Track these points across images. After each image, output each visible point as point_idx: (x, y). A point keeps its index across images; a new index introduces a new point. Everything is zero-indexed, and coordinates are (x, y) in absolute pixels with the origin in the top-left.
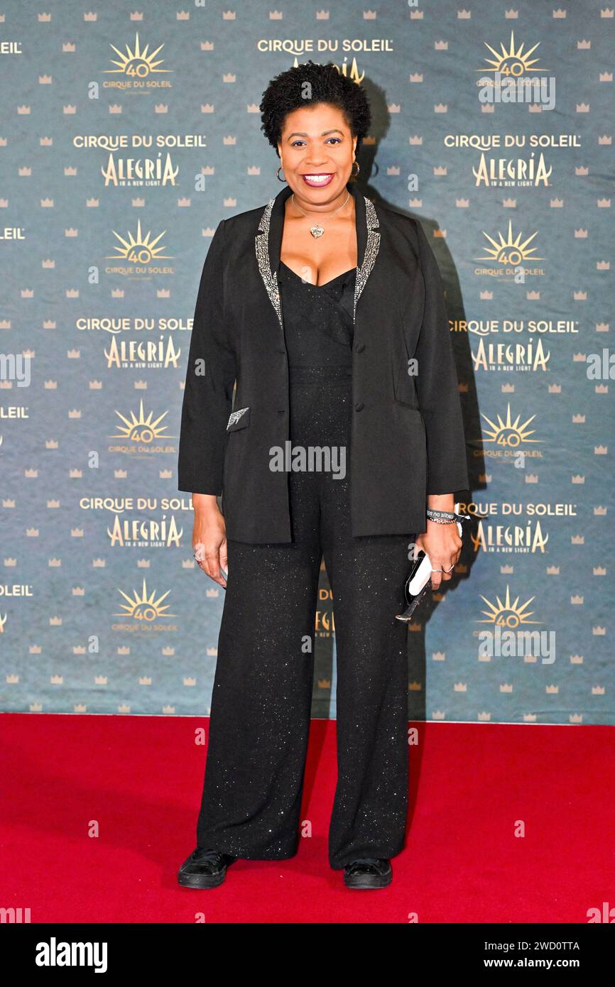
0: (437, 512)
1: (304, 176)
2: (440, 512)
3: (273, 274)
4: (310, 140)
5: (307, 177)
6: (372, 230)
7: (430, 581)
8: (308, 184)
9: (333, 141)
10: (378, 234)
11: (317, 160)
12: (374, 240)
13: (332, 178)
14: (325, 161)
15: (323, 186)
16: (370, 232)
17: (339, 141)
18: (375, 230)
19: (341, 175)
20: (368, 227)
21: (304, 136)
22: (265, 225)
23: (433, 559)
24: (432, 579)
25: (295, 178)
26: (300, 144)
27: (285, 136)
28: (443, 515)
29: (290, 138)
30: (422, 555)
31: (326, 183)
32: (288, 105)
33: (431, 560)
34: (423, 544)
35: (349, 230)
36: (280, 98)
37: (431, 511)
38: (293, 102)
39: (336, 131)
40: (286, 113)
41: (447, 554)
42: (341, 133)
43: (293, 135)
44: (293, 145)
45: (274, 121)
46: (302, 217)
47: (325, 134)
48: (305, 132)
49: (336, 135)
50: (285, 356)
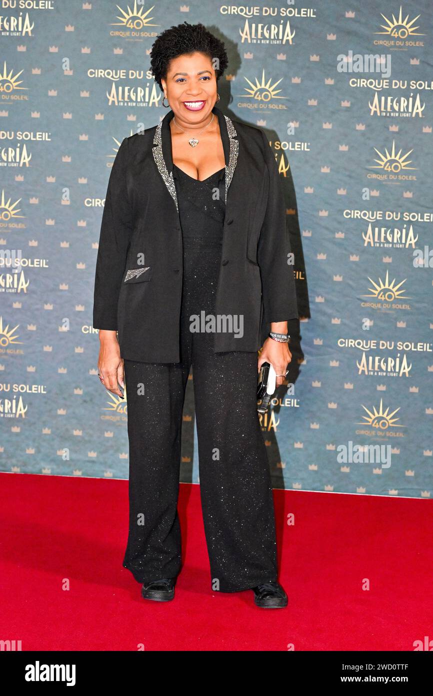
1: (184, 103)
3: (169, 174)
4: (189, 78)
6: (232, 138)
8: (188, 109)
9: (205, 78)
10: (237, 141)
11: (194, 92)
12: (235, 145)
13: (205, 103)
14: (200, 92)
16: (231, 140)
17: (209, 78)
18: (234, 138)
19: (210, 101)
20: (229, 137)
21: (186, 75)
22: (158, 139)
23: (277, 368)
24: (277, 382)
25: (177, 104)
26: (182, 80)
29: (175, 76)
31: (201, 107)
32: (173, 53)
35: (217, 140)
36: (167, 48)
38: (177, 51)
39: (207, 71)
40: (170, 59)
42: (210, 73)
43: (177, 74)
44: (177, 81)
45: (161, 65)
46: (181, 133)
47: (200, 74)
48: (185, 72)
49: (206, 75)
50: (180, 232)
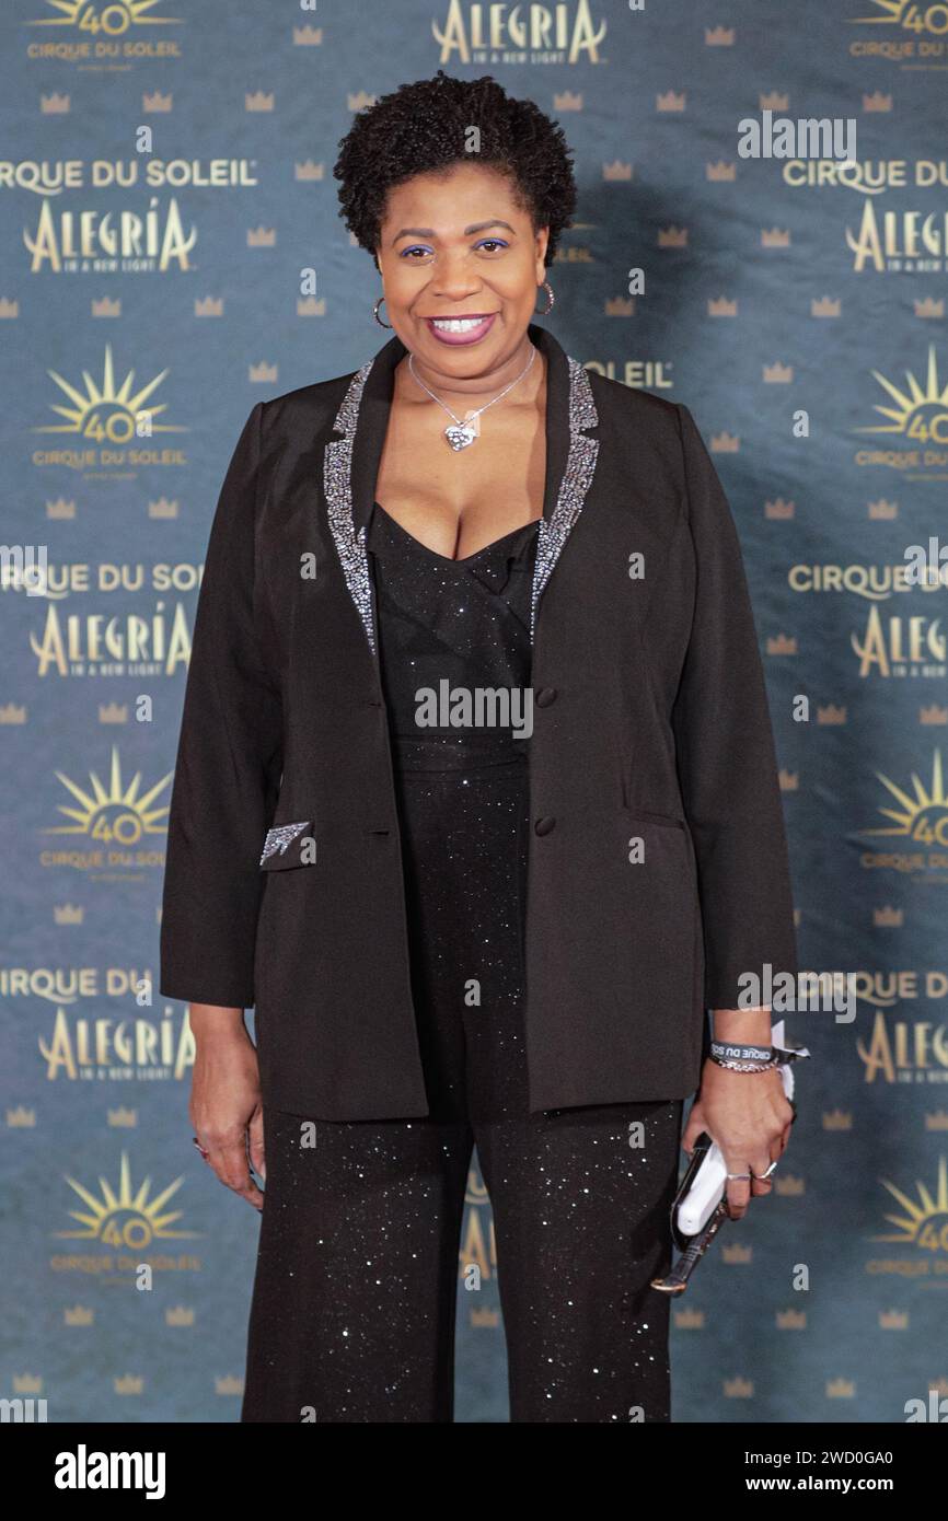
0: (734, 1047)
1: (431, 320)
2: (742, 1047)
3: (356, 533)
4: (439, 245)
5: (436, 323)
6: (581, 433)
7: (725, 1201)
8: (438, 338)
9: (491, 245)
10: (593, 442)
11: (457, 287)
12: (584, 457)
13: (491, 324)
14: (473, 288)
15: (473, 341)
16: (575, 437)
17: (504, 245)
18: (588, 433)
19: (511, 316)
20: (571, 427)
21: (428, 235)
22: (347, 420)
23: (730, 1152)
24: (728, 1196)
25: (410, 324)
26: (418, 252)
27: (388, 233)
28: (747, 1054)
29: (397, 239)
30: (703, 1142)
31: (476, 334)
32: (392, 169)
33: (725, 1153)
34: (707, 1119)
35: (529, 429)
36: (376, 154)
37: (720, 1044)
38: (402, 162)
39: (497, 223)
40: (388, 185)
41: (760, 1138)
42: (508, 227)
43: (404, 233)
44: (405, 254)
45: (363, 202)
46: (429, 402)
47: (473, 231)
48: (428, 227)
49: (497, 233)
50: (382, 712)
